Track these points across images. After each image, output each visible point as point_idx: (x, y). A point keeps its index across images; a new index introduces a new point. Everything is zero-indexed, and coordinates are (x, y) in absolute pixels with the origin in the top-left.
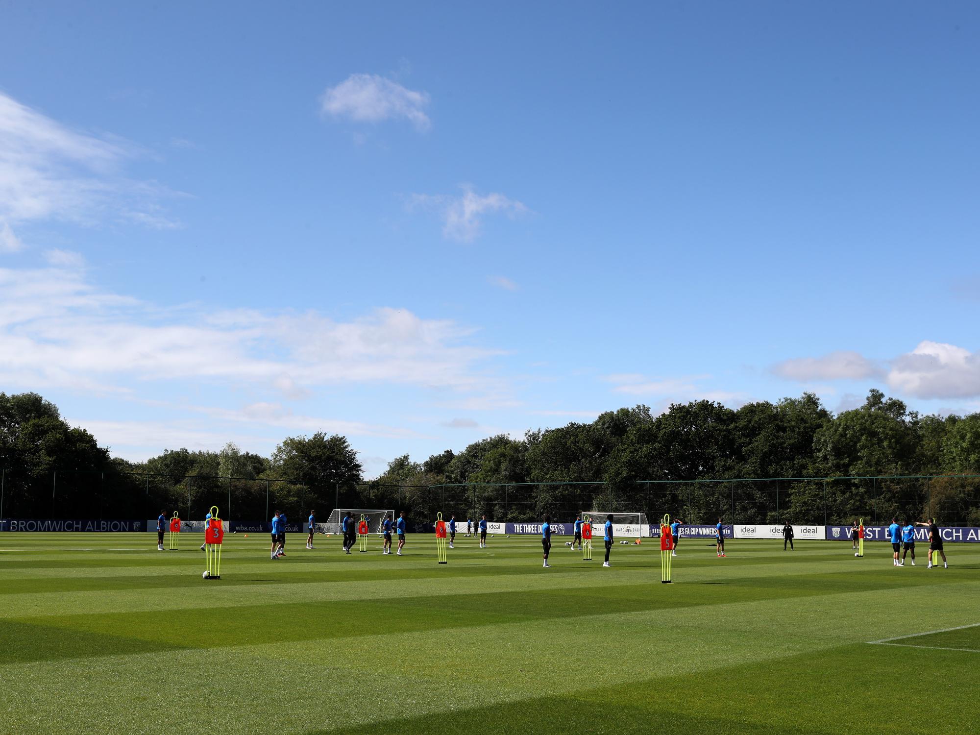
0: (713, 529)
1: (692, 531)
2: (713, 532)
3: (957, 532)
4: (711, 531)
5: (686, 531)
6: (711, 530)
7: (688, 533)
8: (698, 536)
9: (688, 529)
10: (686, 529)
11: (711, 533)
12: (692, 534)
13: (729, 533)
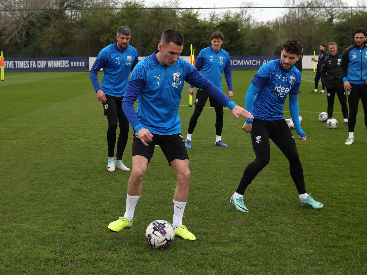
0: (64, 61)
1: (39, 64)
2: (64, 64)
3: (258, 61)
4: (61, 64)
5: (31, 64)
6: (62, 62)
7: (34, 66)
8: (47, 69)
9: (34, 62)
10: (31, 62)
11: (62, 65)
12: (39, 67)
13: (83, 65)
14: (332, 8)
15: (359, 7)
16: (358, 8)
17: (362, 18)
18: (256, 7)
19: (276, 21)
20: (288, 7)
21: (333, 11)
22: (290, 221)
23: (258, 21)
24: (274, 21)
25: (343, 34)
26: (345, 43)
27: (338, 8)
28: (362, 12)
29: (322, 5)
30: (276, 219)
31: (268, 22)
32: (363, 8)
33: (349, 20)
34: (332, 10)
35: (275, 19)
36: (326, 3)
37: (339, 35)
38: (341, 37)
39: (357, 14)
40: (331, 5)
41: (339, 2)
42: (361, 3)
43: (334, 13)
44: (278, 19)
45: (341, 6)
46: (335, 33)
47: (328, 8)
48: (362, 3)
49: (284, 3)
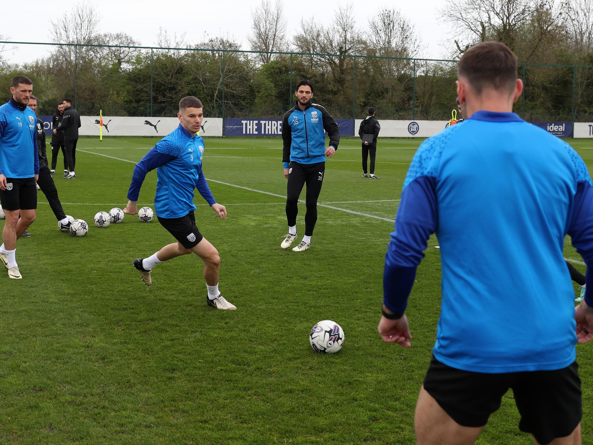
14: (118, 48)
15: (162, 48)
16: (160, 50)
17: (166, 65)
18: (7, 41)
19: (37, 63)
20: (58, 43)
21: (121, 53)
22: (152, 419)
23: (9, 63)
24: (34, 64)
25: (139, 87)
26: (143, 98)
27: (128, 48)
28: (166, 56)
29: (104, 43)
30: (126, 417)
31: (25, 65)
32: (167, 50)
33: (148, 66)
34: (119, 52)
35: (36, 61)
36: (110, 41)
37: (135, 88)
38: (137, 90)
39: (158, 58)
40: (118, 43)
41: (129, 41)
42: (164, 43)
43: (122, 55)
44: (40, 62)
45: (132, 45)
46: (127, 84)
47: (114, 49)
48: (166, 44)
49: (53, 37)
